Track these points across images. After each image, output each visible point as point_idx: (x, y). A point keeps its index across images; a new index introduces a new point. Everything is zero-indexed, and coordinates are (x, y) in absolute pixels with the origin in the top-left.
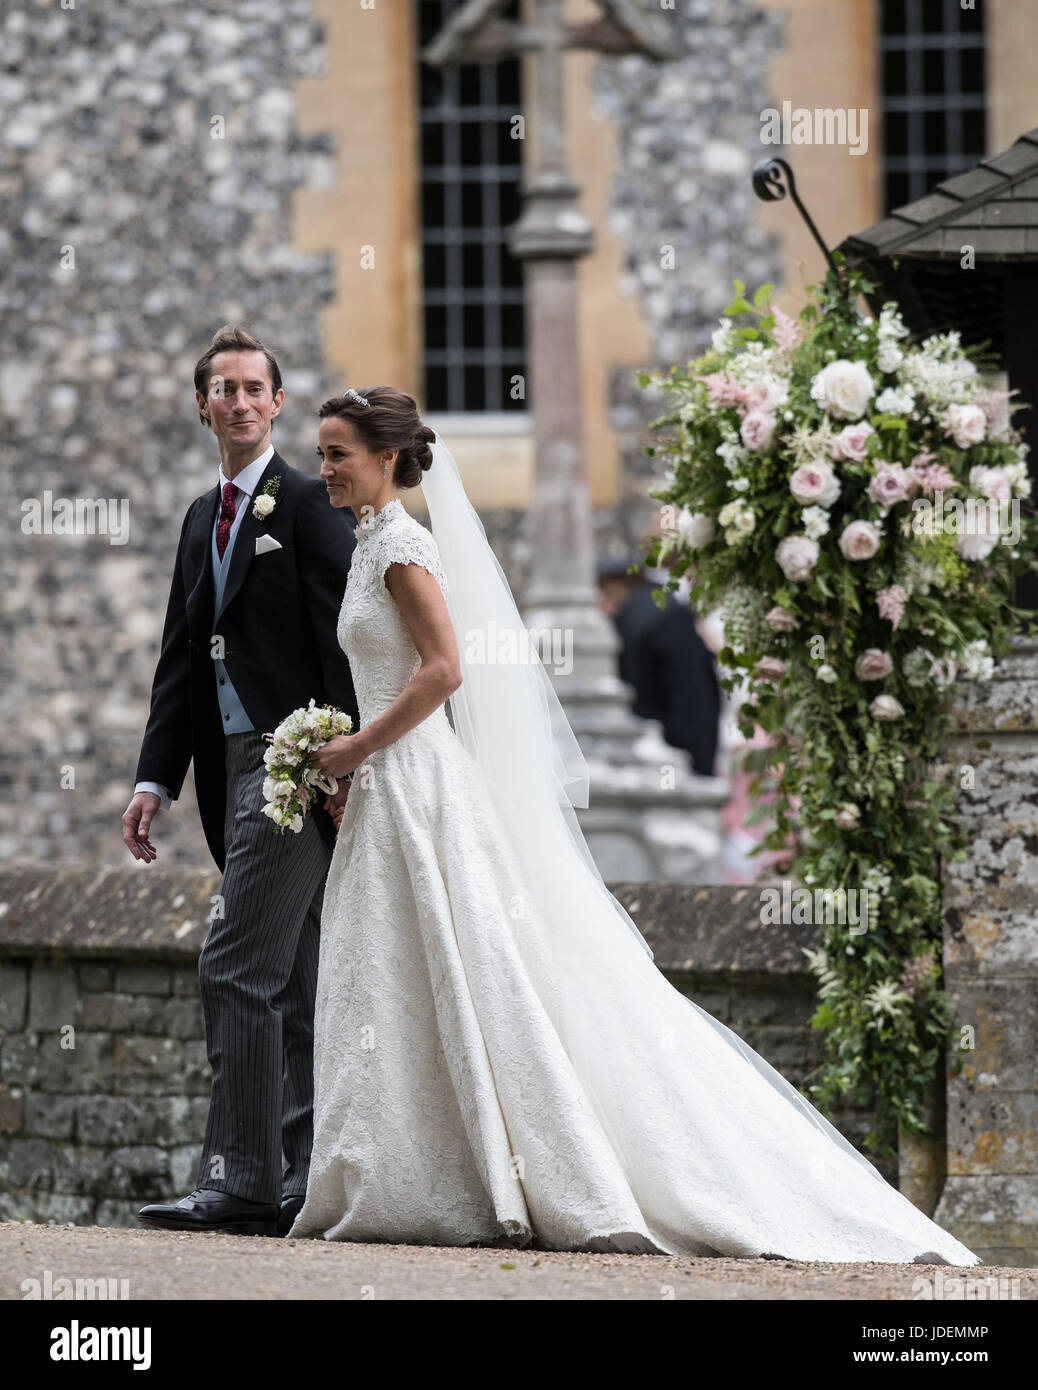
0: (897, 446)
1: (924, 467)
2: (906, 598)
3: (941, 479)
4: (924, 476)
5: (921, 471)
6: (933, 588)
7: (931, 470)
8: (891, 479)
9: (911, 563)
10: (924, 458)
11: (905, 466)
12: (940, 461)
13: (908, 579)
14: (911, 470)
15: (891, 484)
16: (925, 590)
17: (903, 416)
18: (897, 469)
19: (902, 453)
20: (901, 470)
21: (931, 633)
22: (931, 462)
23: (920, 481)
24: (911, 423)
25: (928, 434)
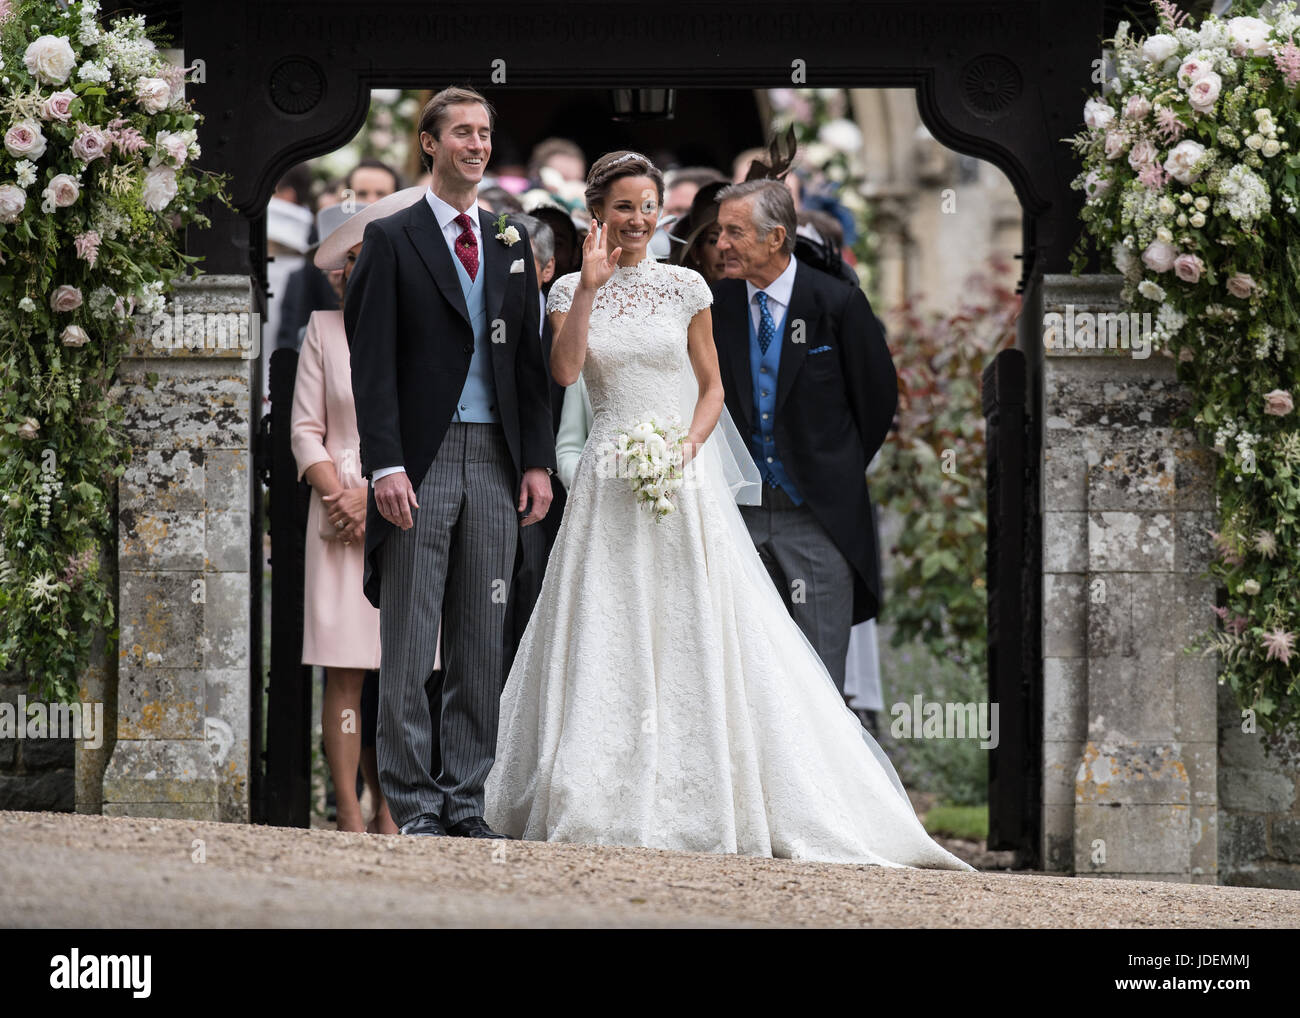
0: (94, 110)
1: (118, 129)
2: (98, 242)
3: (134, 140)
4: (119, 137)
5: (117, 133)
6: (119, 233)
7: (126, 133)
8: (92, 139)
9: (103, 211)
10: (119, 122)
11: (103, 129)
12: (134, 125)
13: (100, 225)
14: (108, 131)
15: (91, 143)
16: (114, 236)
17: (101, 84)
18: (96, 130)
19: (98, 116)
20: (100, 132)
21: (119, 273)
22: (125, 126)
23: (116, 142)
24: (109, 90)
25: (124, 101)
